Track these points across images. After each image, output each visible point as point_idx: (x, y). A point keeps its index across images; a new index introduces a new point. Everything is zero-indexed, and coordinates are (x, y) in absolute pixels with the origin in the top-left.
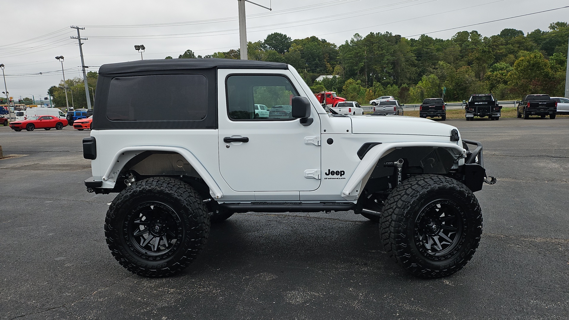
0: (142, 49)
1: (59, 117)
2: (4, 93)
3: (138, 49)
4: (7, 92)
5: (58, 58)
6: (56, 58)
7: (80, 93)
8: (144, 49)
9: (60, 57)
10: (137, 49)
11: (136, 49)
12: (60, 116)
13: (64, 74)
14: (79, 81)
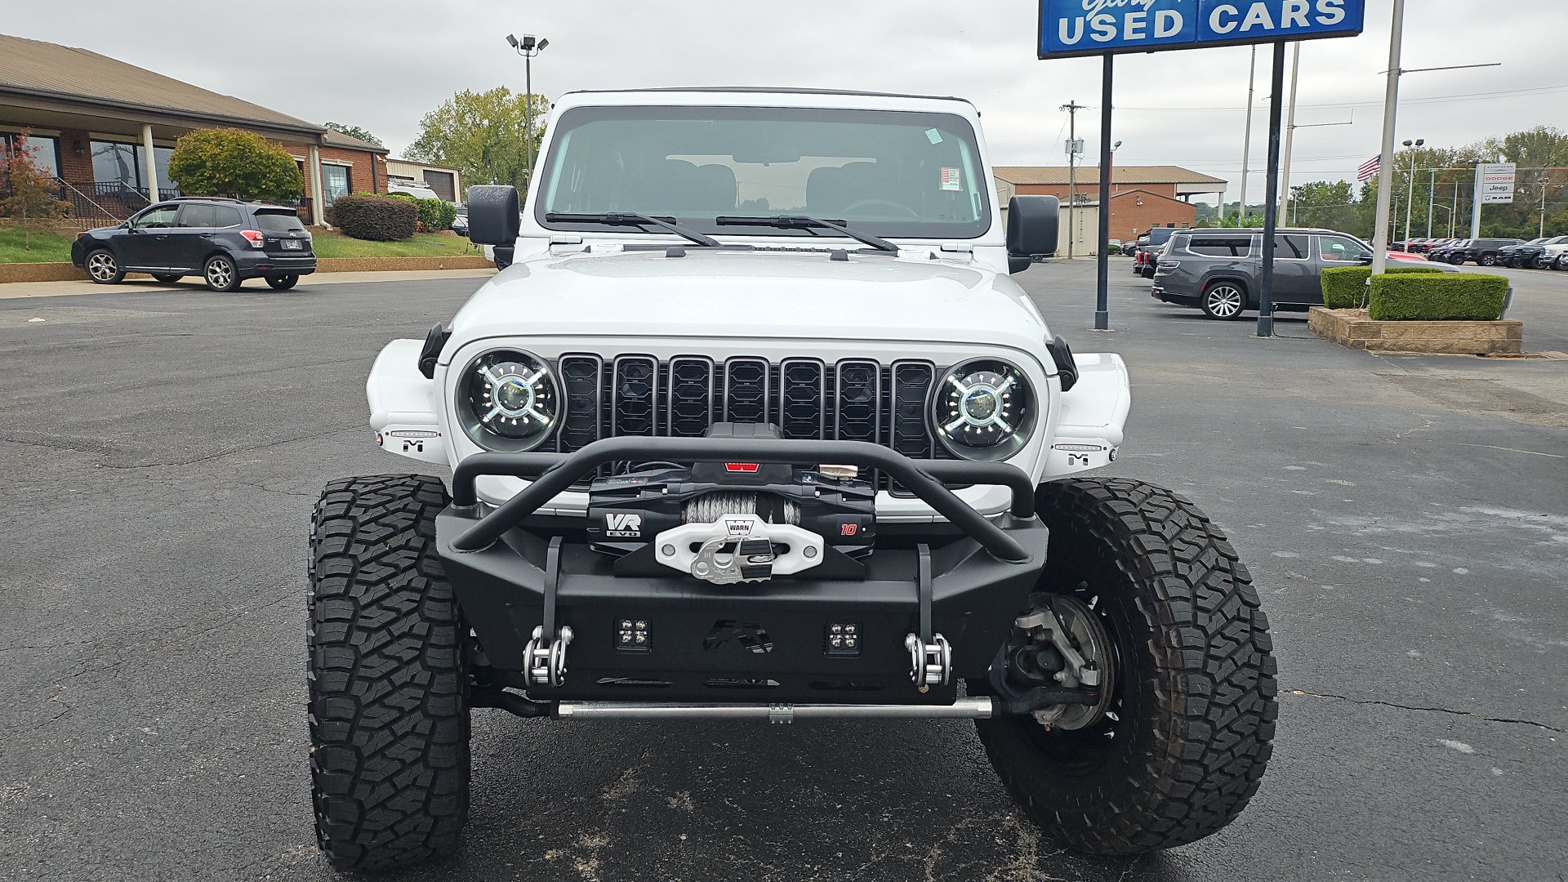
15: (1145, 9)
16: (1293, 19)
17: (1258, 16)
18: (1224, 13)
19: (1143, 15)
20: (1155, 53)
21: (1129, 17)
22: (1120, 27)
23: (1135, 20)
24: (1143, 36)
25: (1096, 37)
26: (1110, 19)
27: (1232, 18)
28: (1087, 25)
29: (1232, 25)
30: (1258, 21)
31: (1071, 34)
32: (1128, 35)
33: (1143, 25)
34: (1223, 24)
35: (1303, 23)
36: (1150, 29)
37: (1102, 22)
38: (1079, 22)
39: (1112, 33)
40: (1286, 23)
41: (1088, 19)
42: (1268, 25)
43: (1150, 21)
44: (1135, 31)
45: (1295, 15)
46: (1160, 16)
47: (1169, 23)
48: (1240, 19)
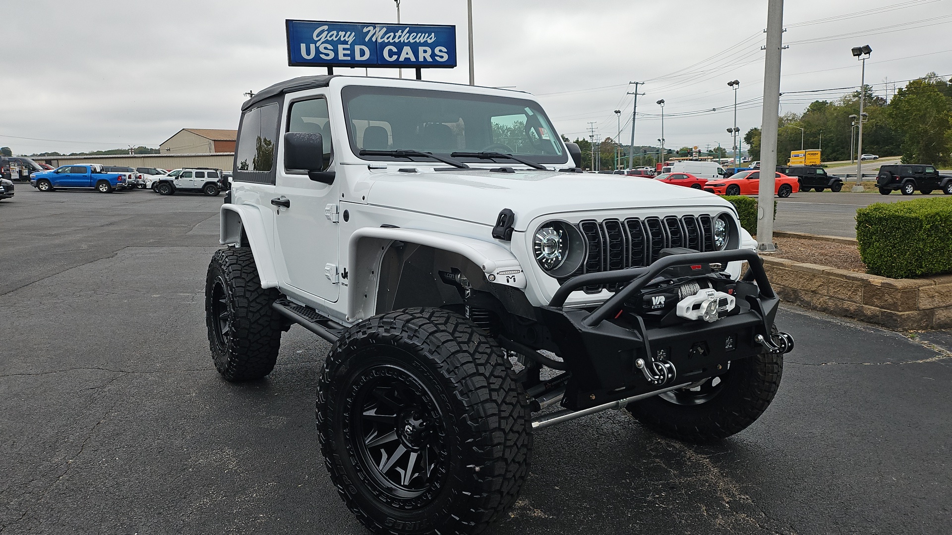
0: (865, 54)
1: (717, 176)
2: (659, 140)
3: (859, 53)
4: (663, 140)
5: (731, 84)
6: (728, 84)
7: (791, 137)
8: (869, 53)
9: (734, 83)
10: (856, 54)
11: (854, 55)
12: (719, 175)
13: (735, 110)
14: (793, 118)
15: (349, 43)
16: (424, 57)
17: (407, 54)
18: (390, 50)
19: (348, 46)
20: (355, 68)
21: (340, 47)
22: (336, 51)
23: (344, 49)
24: (349, 58)
25: (323, 56)
26: (330, 47)
27: (395, 53)
28: (317, 49)
29: (395, 57)
30: (407, 56)
31: (308, 53)
32: (341, 57)
33: (349, 52)
34: (390, 56)
35: (429, 59)
36: (352, 55)
37: (326, 48)
38: (312, 46)
39: (332, 55)
40: (421, 59)
41: (317, 46)
42: (413, 59)
43: (352, 50)
44: (345, 55)
45: (425, 55)
46: (357, 48)
47: (362, 53)
48: (399, 54)
